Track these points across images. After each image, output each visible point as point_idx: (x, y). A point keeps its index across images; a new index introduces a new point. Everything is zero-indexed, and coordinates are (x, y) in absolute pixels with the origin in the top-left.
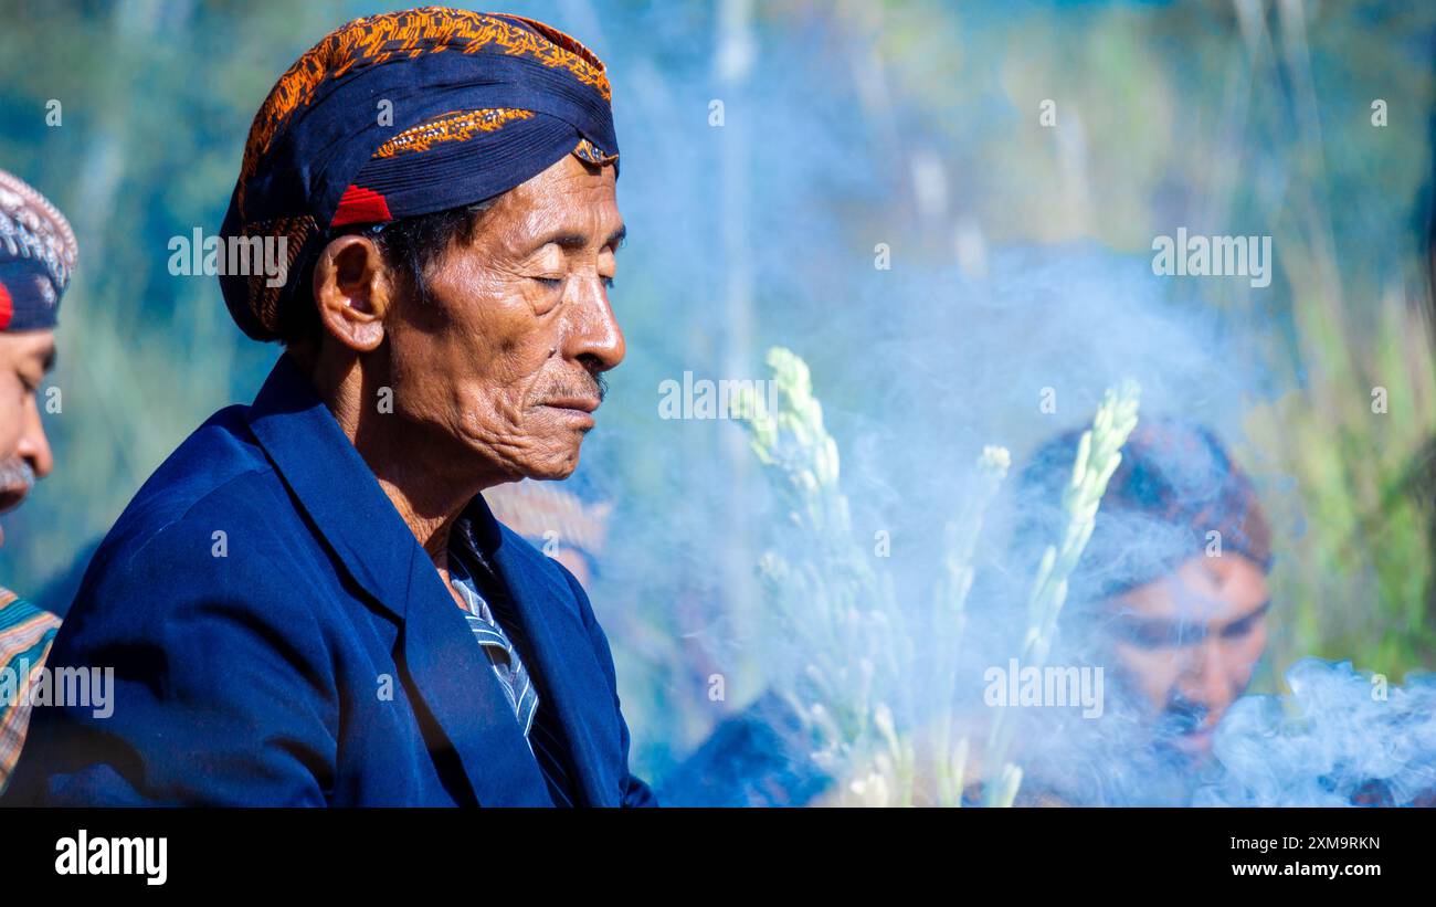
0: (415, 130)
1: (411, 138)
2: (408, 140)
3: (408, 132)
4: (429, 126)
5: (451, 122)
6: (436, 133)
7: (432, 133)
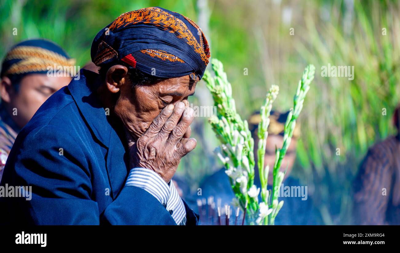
0: (153, 50)
1: (151, 52)
2: (150, 52)
3: (151, 50)
4: (157, 51)
5: (163, 54)
6: (158, 55)
7: (157, 54)
